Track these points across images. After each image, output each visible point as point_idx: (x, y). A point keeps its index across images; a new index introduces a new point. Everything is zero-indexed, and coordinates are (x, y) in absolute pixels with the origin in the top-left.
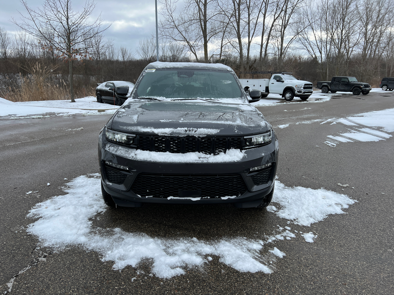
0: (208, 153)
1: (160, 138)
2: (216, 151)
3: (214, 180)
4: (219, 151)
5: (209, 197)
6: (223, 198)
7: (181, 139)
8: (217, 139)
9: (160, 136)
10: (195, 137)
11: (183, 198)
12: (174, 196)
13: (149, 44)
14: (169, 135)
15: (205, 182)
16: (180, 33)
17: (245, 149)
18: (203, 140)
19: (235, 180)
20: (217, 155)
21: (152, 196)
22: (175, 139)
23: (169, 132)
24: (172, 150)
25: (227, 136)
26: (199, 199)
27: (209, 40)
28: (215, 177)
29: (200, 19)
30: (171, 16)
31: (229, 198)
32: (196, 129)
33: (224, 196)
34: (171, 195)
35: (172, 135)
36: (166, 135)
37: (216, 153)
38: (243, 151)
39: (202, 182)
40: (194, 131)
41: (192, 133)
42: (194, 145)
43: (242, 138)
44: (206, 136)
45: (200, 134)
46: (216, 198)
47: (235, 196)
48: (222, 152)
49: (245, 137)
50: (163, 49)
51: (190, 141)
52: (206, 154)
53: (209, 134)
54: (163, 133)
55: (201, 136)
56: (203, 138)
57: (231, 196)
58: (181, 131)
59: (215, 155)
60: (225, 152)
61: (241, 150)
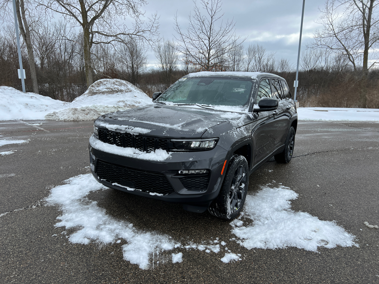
0: (142, 150)
1: (110, 133)
2: (148, 149)
3: (143, 175)
4: (151, 150)
5: (141, 190)
6: (151, 194)
7: (122, 135)
8: (148, 139)
9: (109, 131)
10: (131, 134)
11: (123, 186)
12: (118, 184)
13: (312, 54)
14: (115, 131)
15: (137, 175)
16: (339, 41)
17: (172, 151)
18: (137, 138)
19: (161, 178)
20: (149, 153)
21: (105, 180)
22: (119, 134)
23: (115, 128)
24: (118, 143)
25: (156, 137)
26: (132, 189)
27: (370, 46)
28: (143, 173)
29: (364, 25)
30: (332, 24)
31: (156, 195)
32: (133, 128)
33: (153, 192)
34: (117, 182)
35: (116, 131)
36: (113, 130)
37: (149, 152)
38: (170, 153)
39: (134, 175)
40: (131, 129)
41: (129, 131)
42: (131, 141)
43: (168, 141)
44: (138, 134)
45: (134, 132)
46: (147, 192)
47: (162, 195)
48: (152, 150)
49: (172, 140)
50: (327, 58)
51: (129, 137)
52: (141, 151)
53: (141, 133)
54: (111, 129)
55: (135, 134)
56: (137, 136)
57: (159, 193)
58: (123, 128)
59: (147, 152)
60: (155, 151)
61: (168, 151)
